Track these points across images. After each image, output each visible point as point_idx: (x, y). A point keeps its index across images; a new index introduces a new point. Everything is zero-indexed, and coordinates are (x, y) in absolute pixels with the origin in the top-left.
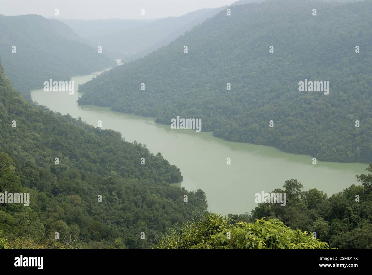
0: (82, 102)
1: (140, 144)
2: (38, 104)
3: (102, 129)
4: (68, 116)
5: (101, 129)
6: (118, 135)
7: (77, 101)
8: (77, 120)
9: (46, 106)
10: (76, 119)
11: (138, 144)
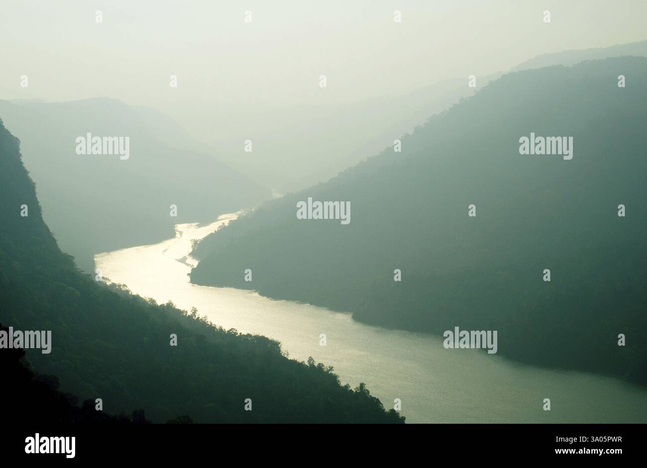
0: (198, 278)
1: (322, 364)
2: (109, 280)
3: (241, 333)
4: (169, 306)
5: (239, 333)
6: (275, 345)
8: (188, 314)
9: (124, 285)
10: (187, 312)
11: (316, 365)
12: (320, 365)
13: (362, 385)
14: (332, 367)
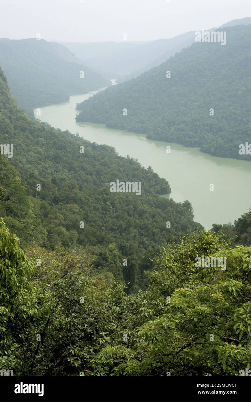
0: (80, 120)
2: (41, 121)
3: (98, 144)
4: (67, 132)
6: (112, 149)
7: (75, 118)
10: (74, 135)
11: (130, 158)
12: (132, 159)
13: (150, 167)
14: (137, 160)
